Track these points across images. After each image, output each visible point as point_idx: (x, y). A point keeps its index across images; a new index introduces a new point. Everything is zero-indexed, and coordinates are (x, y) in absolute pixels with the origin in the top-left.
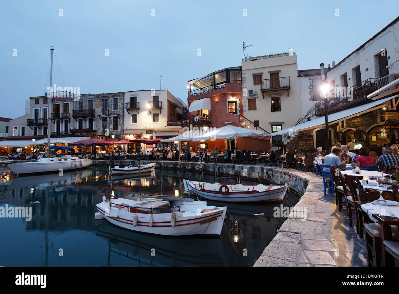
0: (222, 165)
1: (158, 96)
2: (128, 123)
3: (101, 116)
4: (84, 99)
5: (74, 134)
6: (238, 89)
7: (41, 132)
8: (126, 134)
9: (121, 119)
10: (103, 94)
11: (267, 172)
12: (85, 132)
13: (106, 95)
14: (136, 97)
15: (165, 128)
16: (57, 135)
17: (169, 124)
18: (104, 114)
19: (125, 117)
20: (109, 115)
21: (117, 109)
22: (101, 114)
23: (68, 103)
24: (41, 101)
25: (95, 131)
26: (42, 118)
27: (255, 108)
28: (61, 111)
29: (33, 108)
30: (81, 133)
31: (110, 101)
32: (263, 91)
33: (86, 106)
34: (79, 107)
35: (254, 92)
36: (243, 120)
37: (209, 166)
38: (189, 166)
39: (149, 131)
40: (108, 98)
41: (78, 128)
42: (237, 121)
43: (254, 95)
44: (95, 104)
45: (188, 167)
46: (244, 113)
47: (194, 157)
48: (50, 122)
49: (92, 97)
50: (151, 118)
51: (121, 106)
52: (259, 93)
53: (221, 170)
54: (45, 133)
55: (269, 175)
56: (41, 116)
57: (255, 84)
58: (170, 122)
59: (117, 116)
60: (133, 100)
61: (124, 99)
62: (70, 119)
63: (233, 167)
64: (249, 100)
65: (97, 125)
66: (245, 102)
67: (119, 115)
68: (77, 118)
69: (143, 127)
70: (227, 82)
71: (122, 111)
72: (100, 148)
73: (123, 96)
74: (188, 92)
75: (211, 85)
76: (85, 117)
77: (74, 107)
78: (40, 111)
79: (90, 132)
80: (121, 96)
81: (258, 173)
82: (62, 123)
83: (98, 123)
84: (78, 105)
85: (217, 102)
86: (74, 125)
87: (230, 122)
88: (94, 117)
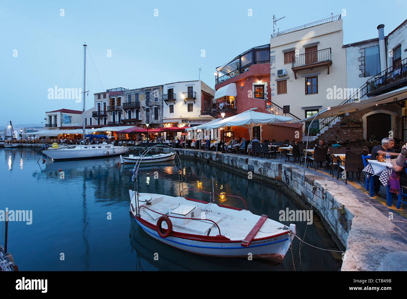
0: (236, 158)
1: (192, 87)
2: (166, 113)
3: (145, 107)
4: (132, 93)
5: (124, 123)
6: (265, 71)
7: (102, 122)
8: (165, 123)
9: (161, 110)
10: (147, 87)
11: (285, 172)
12: (133, 122)
13: (149, 89)
14: (173, 89)
15: (199, 117)
16: (113, 124)
17: (202, 114)
18: (147, 106)
19: (164, 107)
20: (151, 106)
21: (158, 101)
22: (145, 105)
23: (120, 97)
24: (102, 96)
25: (141, 121)
26: (102, 110)
27: (285, 91)
28: (116, 104)
29: (97, 103)
30: (130, 122)
31: (152, 93)
32: (296, 71)
33: (133, 99)
34: (129, 101)
35: (284, 72)
36: (271, 105)
37: (224, 158)
38: (207, 155)
39: (184, 120)
40: (150, 91)
41: (128, 118)
42: (263, 107)
43: (285, 75)
44: (140, 96)
45: (206, 157)
46: (272, 97)
47: (213, 146)
48: (108, 114)
49: (138, 91)
50: (186, 107)
51: (160, 98)
52: (291, 73)
53: (234, 163)
54: (105, 123)
55: (287, 177)
56: (102, 109)
57: (286, 62)
58: (204, 112)
59: (157, 107)
60: (170, 91)
61: (163, 91)
62: (122, 111)
63: (247, 161)
64: (279, 82)
65: (142, 116)
66: (274, 85)
67: (159, 106)
68: (127, 110)
69: (179, 117)
70: (253, 63)
71: (162, 102)
72: (144, 136)
73: (162, 89)
74: (216, 80)
75: (237, 69)
76: (132, 109)
77: (125, 101)
78: (101, 105)
79: (137, 122)
80: (161, 89)
81: (275, 171)
82: (116, 114)
83: (142, 114)
84: (128, 99)
85: (242, 87)
86: (125, 116)
87: (256, 108)
88: (140, 108)
